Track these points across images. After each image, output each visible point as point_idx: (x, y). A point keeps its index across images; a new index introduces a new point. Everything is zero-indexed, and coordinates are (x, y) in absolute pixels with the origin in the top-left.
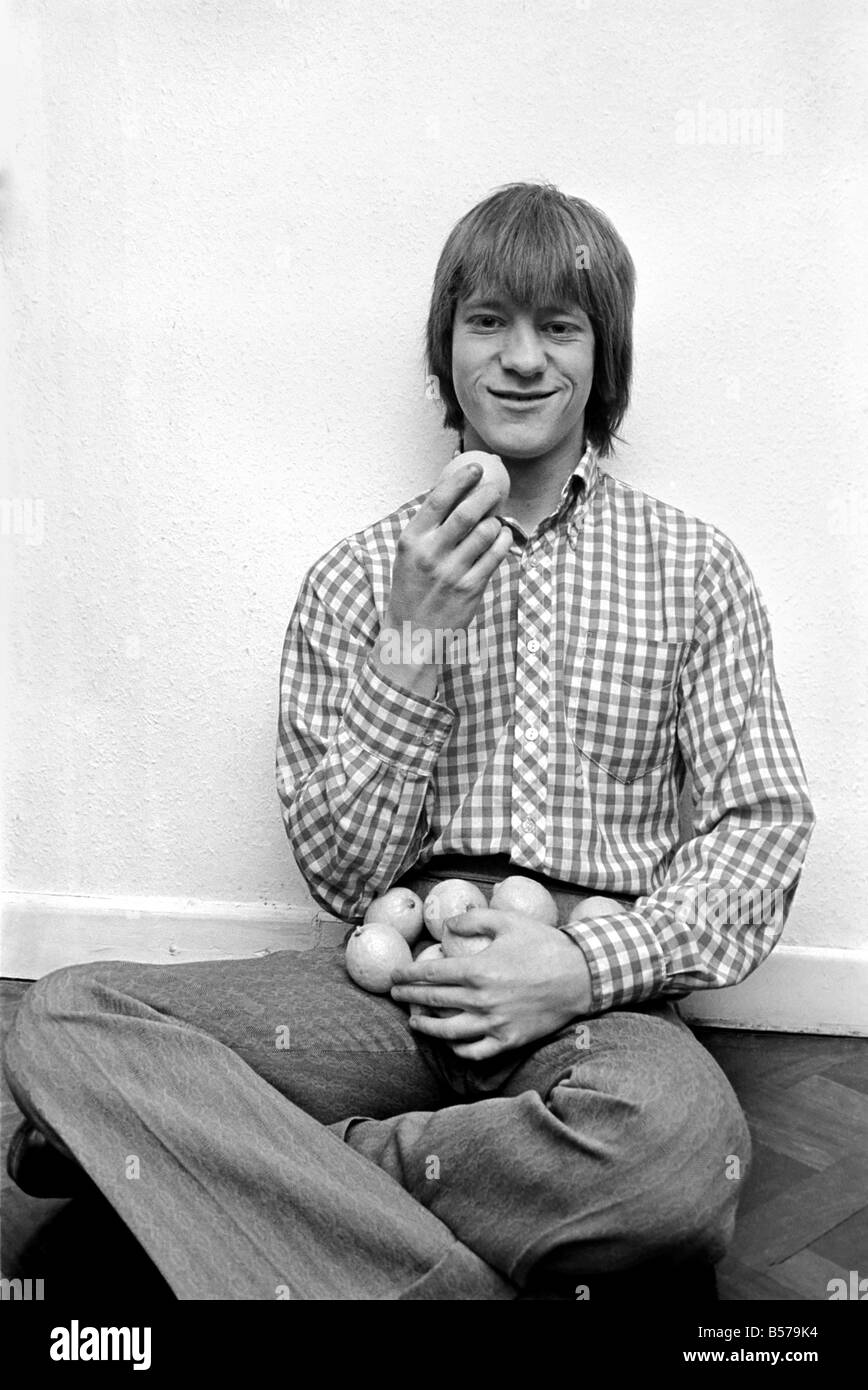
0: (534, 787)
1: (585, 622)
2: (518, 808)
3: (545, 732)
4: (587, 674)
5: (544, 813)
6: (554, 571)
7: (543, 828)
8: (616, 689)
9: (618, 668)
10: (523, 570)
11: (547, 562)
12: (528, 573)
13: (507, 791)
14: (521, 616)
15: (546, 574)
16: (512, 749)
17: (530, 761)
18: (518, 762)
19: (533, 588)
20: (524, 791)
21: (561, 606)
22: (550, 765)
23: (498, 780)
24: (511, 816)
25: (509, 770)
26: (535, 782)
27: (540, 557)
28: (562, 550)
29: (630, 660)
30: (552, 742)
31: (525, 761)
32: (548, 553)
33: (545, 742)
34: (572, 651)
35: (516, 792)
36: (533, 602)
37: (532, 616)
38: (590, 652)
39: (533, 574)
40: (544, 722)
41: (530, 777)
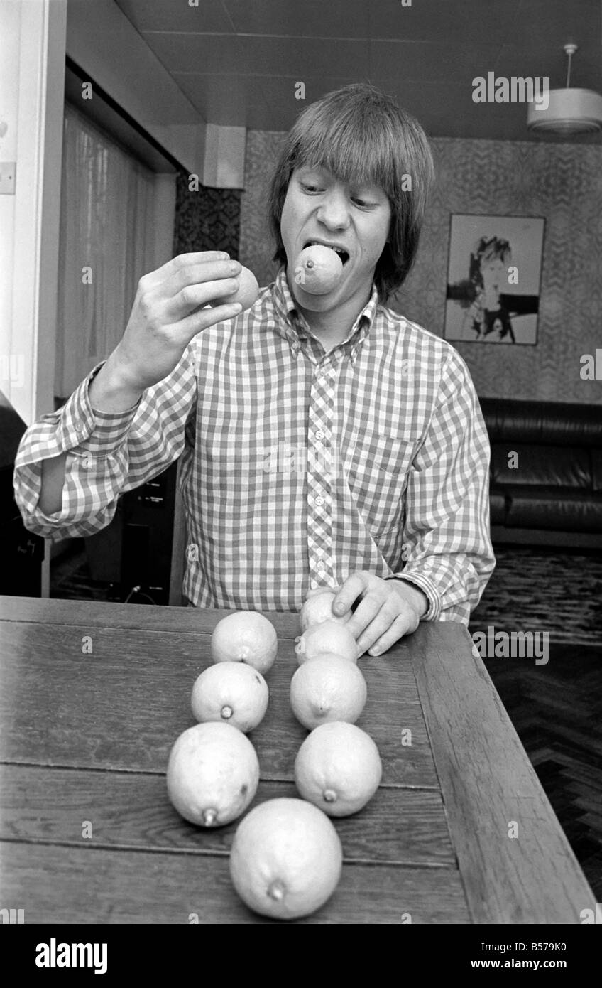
0: (322, 537)
1: (357, 423)
2: (313, 553)
3: (329, 499)
4: (356, 460)
5: (331, 555)
6: (337, 381)
7: (330, 565)
8: (375, 473)
9: (378, 459)
10: (315, 378)
11: (334, 374)
12: (319, 381)
13: (305, 542)
14: (312, 412)
15: (331, 382)
16: (307, 510)
17: (319, 520)
18: (311, 521)
19: (322, 392)
20: (316, 541)
21: (341, 409)
22: (333, 522)
23: (298, 534)
24: (308, 558)
25: (305, 526)
26: (323, 534)
27: (328, 369)
28: (344, 366)
29: (387, 454)
30: (334, 505)
31: (315, 520)
32: (334, 367)
33: (329, 507)
34: (347, 442)
35: (311, 542)
36: (320, 402)
37: (320, 412)
38: (359, 445)
39: (322, 382)
40: (328, 492)
41: (319, 531)
